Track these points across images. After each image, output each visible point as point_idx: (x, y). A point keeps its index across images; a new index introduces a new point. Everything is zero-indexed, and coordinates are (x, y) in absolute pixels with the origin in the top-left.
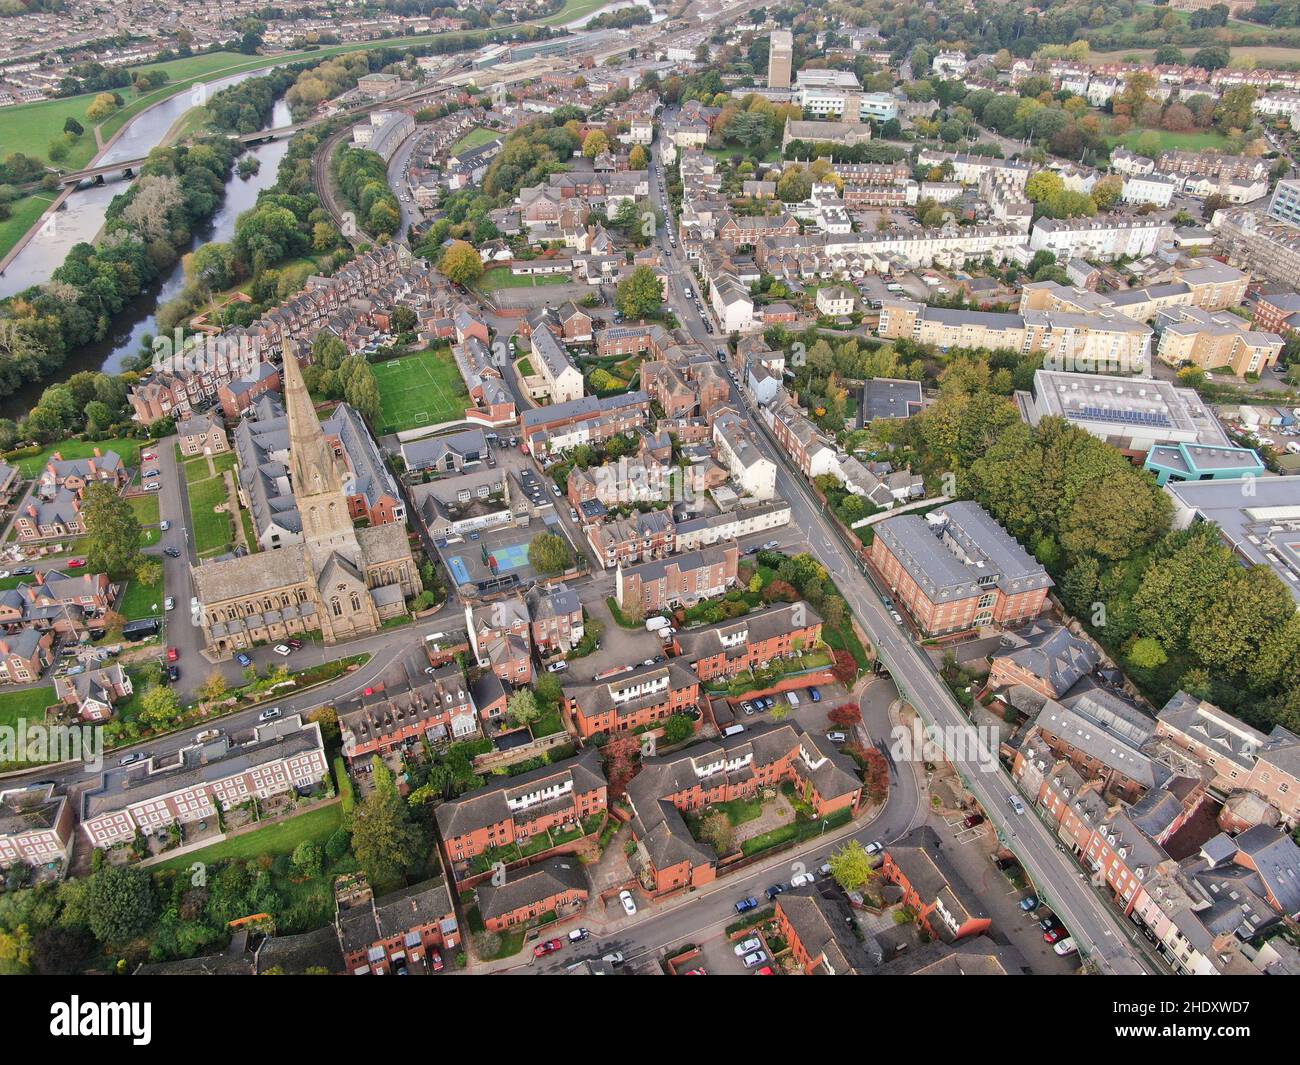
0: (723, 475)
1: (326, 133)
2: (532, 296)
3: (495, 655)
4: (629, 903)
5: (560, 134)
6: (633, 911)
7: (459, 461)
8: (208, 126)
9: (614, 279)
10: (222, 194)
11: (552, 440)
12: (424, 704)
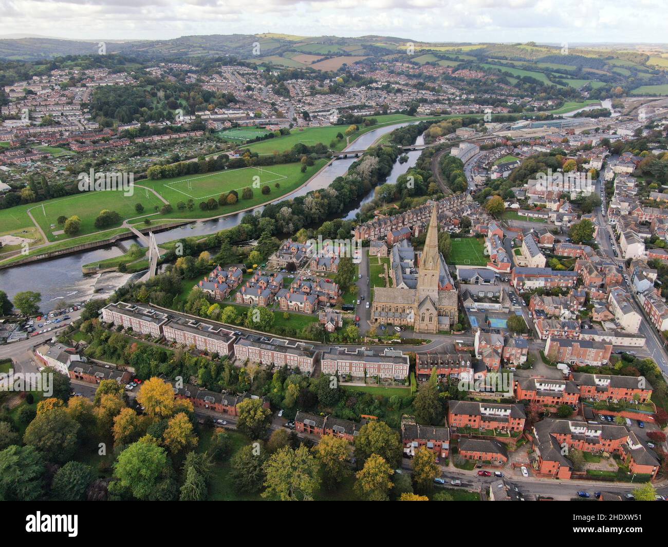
0: (611, 316)
1: (439, 149)
2: (525, 224)
3: (485, 354)
4: (525, 471)
5: (552, 160)
6: (527, 475)
7: (481, 279)
8: (389, 141)
9: (569, 225)
10: (391, 168)
11: (526, 282)
12: (452, 362)
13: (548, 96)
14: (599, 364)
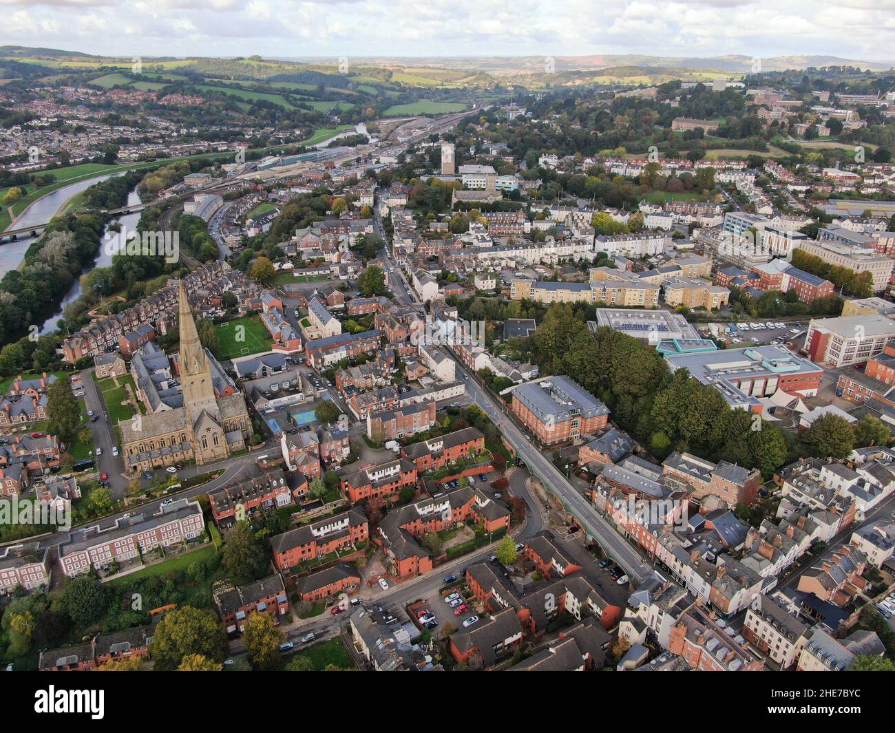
0: (426, 371)
1: (166, 207)
2: (306, 286)
3: (300, 461)
4: (384, 583)
5: (317, 201)
6: (387, 587)
7: (269, 369)
8: (85, 206)
9: (356, 276)
10: (98, 245)
11: (325, 357)
12: (260, 487)
13: (293, 124)
14: (428, 428)
